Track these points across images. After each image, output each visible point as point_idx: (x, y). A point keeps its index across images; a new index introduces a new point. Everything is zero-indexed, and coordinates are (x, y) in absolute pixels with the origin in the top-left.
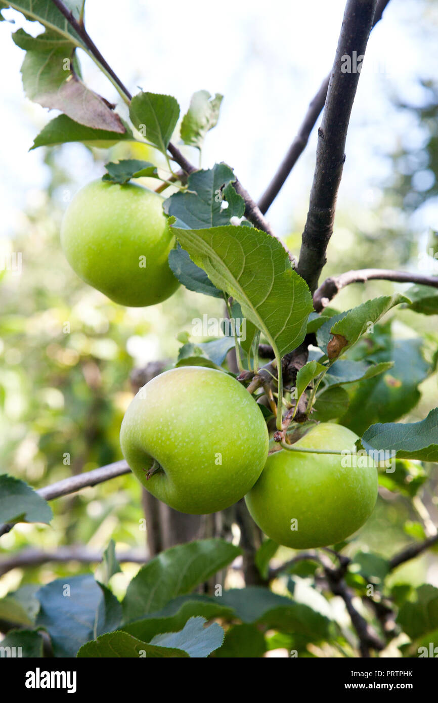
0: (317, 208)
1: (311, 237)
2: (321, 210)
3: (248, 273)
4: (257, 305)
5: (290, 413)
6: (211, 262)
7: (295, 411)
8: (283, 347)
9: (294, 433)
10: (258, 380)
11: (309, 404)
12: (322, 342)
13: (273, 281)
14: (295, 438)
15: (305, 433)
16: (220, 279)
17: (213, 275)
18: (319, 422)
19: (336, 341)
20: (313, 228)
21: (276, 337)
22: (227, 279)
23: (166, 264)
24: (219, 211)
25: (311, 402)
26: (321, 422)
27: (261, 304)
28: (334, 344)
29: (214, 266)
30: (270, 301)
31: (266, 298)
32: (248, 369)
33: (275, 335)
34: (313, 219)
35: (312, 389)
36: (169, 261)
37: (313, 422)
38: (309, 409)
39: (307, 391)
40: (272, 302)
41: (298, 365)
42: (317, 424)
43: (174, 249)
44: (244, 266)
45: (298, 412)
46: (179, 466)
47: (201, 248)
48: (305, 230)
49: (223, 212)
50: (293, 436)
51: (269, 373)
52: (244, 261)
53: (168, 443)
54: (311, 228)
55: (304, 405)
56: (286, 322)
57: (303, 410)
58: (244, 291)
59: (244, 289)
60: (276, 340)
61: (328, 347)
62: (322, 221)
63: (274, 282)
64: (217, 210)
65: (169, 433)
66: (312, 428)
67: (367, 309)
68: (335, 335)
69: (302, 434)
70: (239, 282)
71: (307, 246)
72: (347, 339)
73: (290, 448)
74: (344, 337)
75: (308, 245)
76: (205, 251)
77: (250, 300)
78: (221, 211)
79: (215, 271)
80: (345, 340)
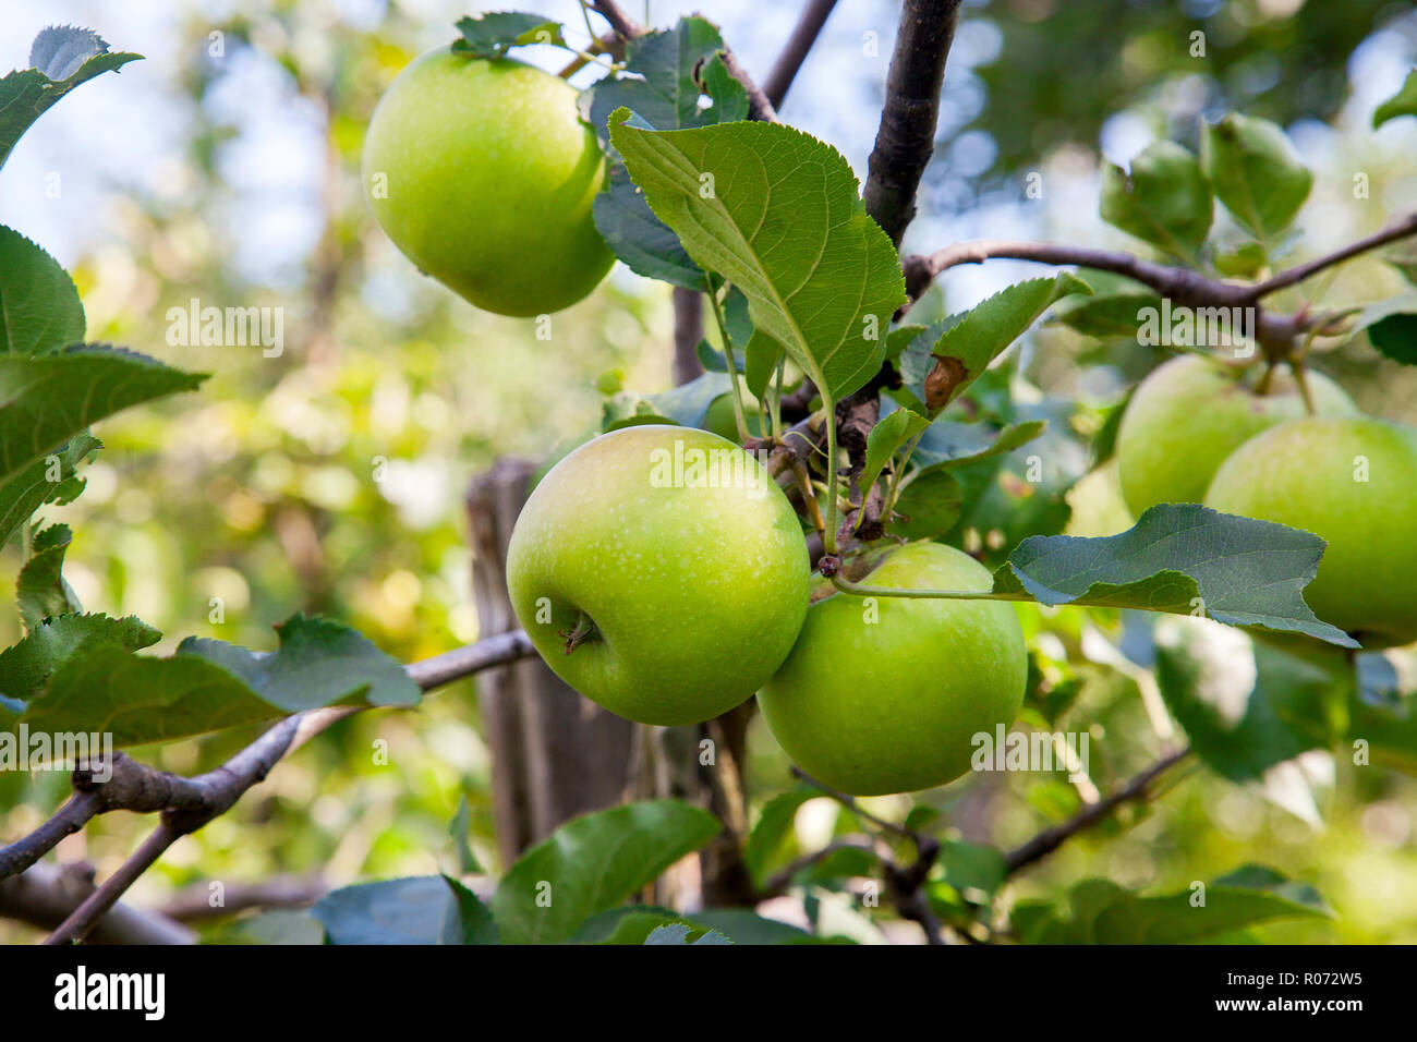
0: (903, 100)
1: (887, 159)
2: (911, 104)
3: (774, 225)
4: (789, 293)
5: (849, 521)
6: (691, 208)
7: (858, 518)
8: (838, 384)
9: (854, 565)
10: (782, 454)
11: (887, 502)
12: (911, 377)
13: (826, 241)
14: (860, 573)
15: (878, 563)
16: (709, 245)
17: (694, 238)
18: (906, 539)
19: (943, 370)
20: (895, 142)
21: (825, 361)
22: (725, 245)
23: (588, 222)
24: (693, 114)
25: (892, 500)
26: (910, 541)
27: (797, 291)
28: (938, 378)
29: (697, 217)
30: (816, 285)
31: (808, 278)
32: (760, 436)
33: (824, 357)
34: (893, 122)
35: (890, 473)
36: (594, 216)
37: (896, 541)
38: (888, 512)
39: (882, 478)
40: (820, 285)
41: (863, 424)
42: (902, 544)
43: (603, 192)
44: (766, 209)
45: (865, 519)
46: (636, 621)
47: (674, 177)
48: (876, 148)
49: (701, 116)
50: (852, 570)
51: (807, 439)
52: (768, 198)
53: (613, 575)
54: (890, 143)
55: (875, 505)
56: (848, 328)
57: (875, 516)
58: (762, 264)
59: (762, 261)
60: (825, 367)
61: (926, 386)
62: (914, 125)
63: (828, 243)
64: (691, 111)
65: (614, 555)
66: (892, 551)
67: (1006, 304)
68: (941, 359)
69: (870, 564)
70: (753, 245)
71: (879, 180)
72: (967, 366)
73: (856, 589)
74: (959, 362)
75: (882, 177)
76: (684, 184)
77: (775, 284)
78: (698, 113)
79: (700, 228)
80: (962, 367)
